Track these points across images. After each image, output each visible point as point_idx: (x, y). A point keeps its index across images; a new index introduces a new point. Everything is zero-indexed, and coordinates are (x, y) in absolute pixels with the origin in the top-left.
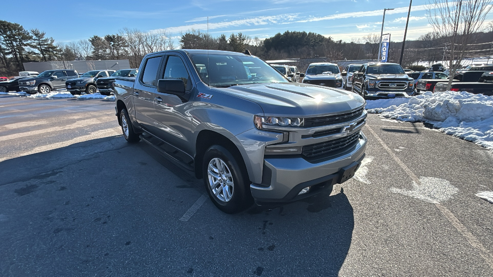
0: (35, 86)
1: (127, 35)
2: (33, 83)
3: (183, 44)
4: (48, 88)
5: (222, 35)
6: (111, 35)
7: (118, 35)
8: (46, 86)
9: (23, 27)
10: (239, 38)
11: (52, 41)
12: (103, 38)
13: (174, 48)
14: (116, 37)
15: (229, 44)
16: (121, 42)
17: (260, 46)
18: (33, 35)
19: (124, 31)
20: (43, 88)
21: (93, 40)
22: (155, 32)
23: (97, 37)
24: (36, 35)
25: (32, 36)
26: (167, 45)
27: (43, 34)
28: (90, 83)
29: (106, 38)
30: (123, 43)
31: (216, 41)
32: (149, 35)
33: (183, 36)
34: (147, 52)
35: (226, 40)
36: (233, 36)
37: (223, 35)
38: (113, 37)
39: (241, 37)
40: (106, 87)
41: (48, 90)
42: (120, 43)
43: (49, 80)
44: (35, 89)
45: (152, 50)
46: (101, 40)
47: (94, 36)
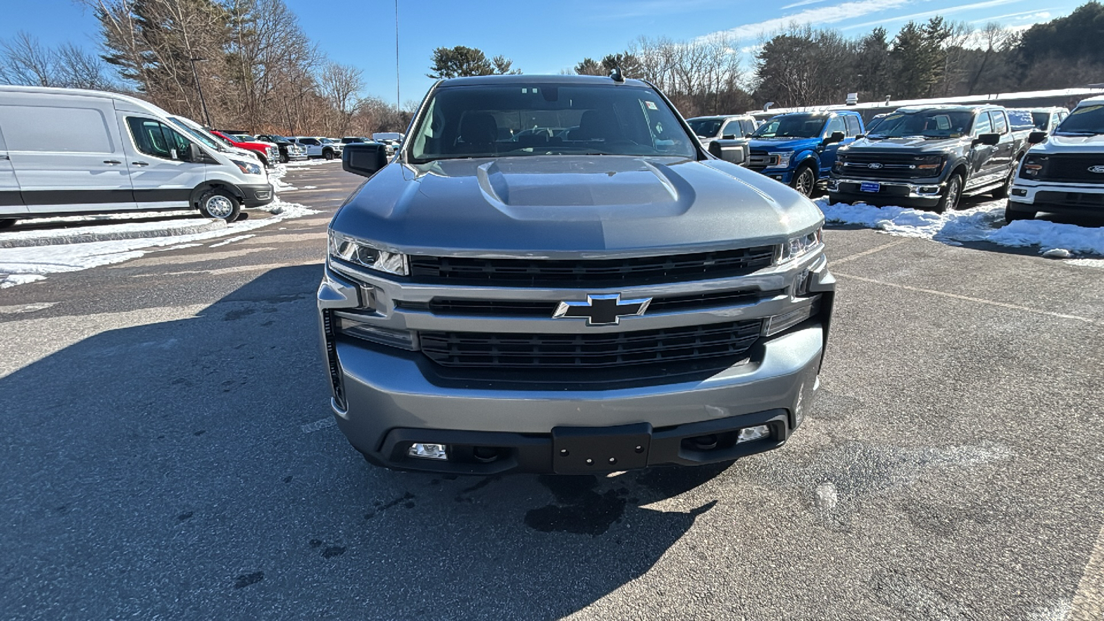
1: (643, 51)
3: (762, 62)
5: (875, 30)
6: (614, 55)
7: (627, 53)
9: (485, 55)
10: (929, 33)
12: (600, 63)
13: (739, 73)
14: (622, 59)
15: (892, 53)
16: (631, 68)
17: (1007, 49)
18: (494, 67)
19: (639, 44)
21: (582, 67)
22: (703, 40)
23: (589, 61)
24: (499, 66)
25: (493, 69)
26: (725, 67)
27: (508, 65)
29: (604, 62)
30: (635, 69)
31: (855, 47)
32: (689, 48)
33: (769, 43)
34: (677, 86)
35: (886, 41)
36: (909, 29)
37: (879, 30)
38: (617, 58)
39: (937, 31)
42: (628, 71)
45: (690, 82)
46: (596, 67)
47: (585, 61)
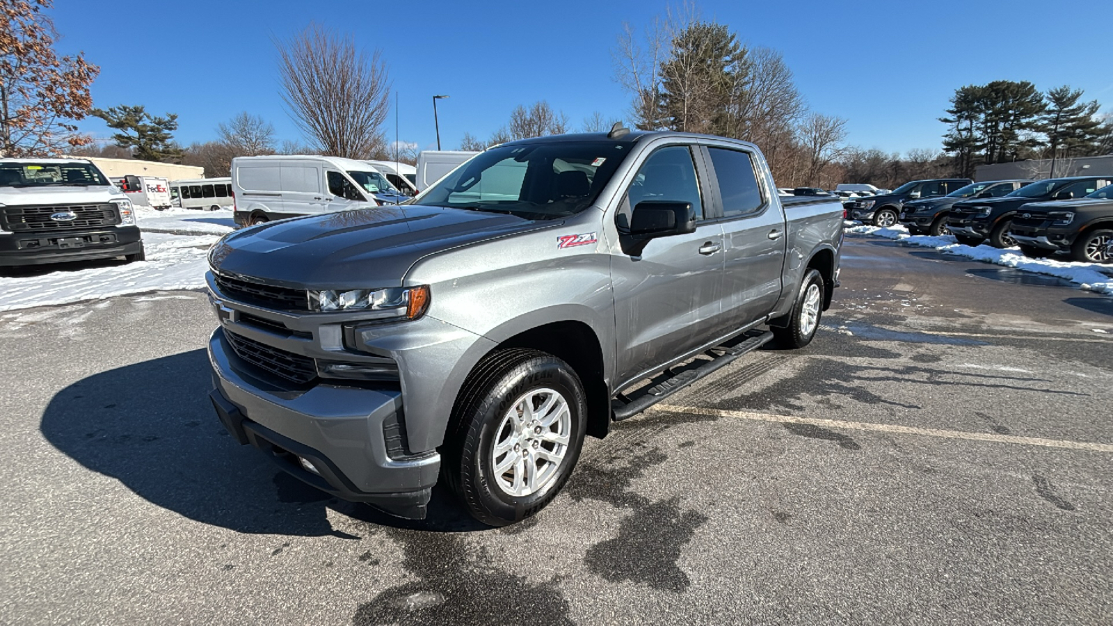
0: (871, 211)
2: (870, 205)
4: (892, 217)
8: (891, 212)
11: (1093, 110)
18: (1049, 102)
20: (884, 215)
24: (1058, 100)
25: (1047, 106)
27: (1075, 97)
28: (946, 212)
40: (962, 221)
41: (891, 220)
43: (901, 201)
44: (869, 216)
